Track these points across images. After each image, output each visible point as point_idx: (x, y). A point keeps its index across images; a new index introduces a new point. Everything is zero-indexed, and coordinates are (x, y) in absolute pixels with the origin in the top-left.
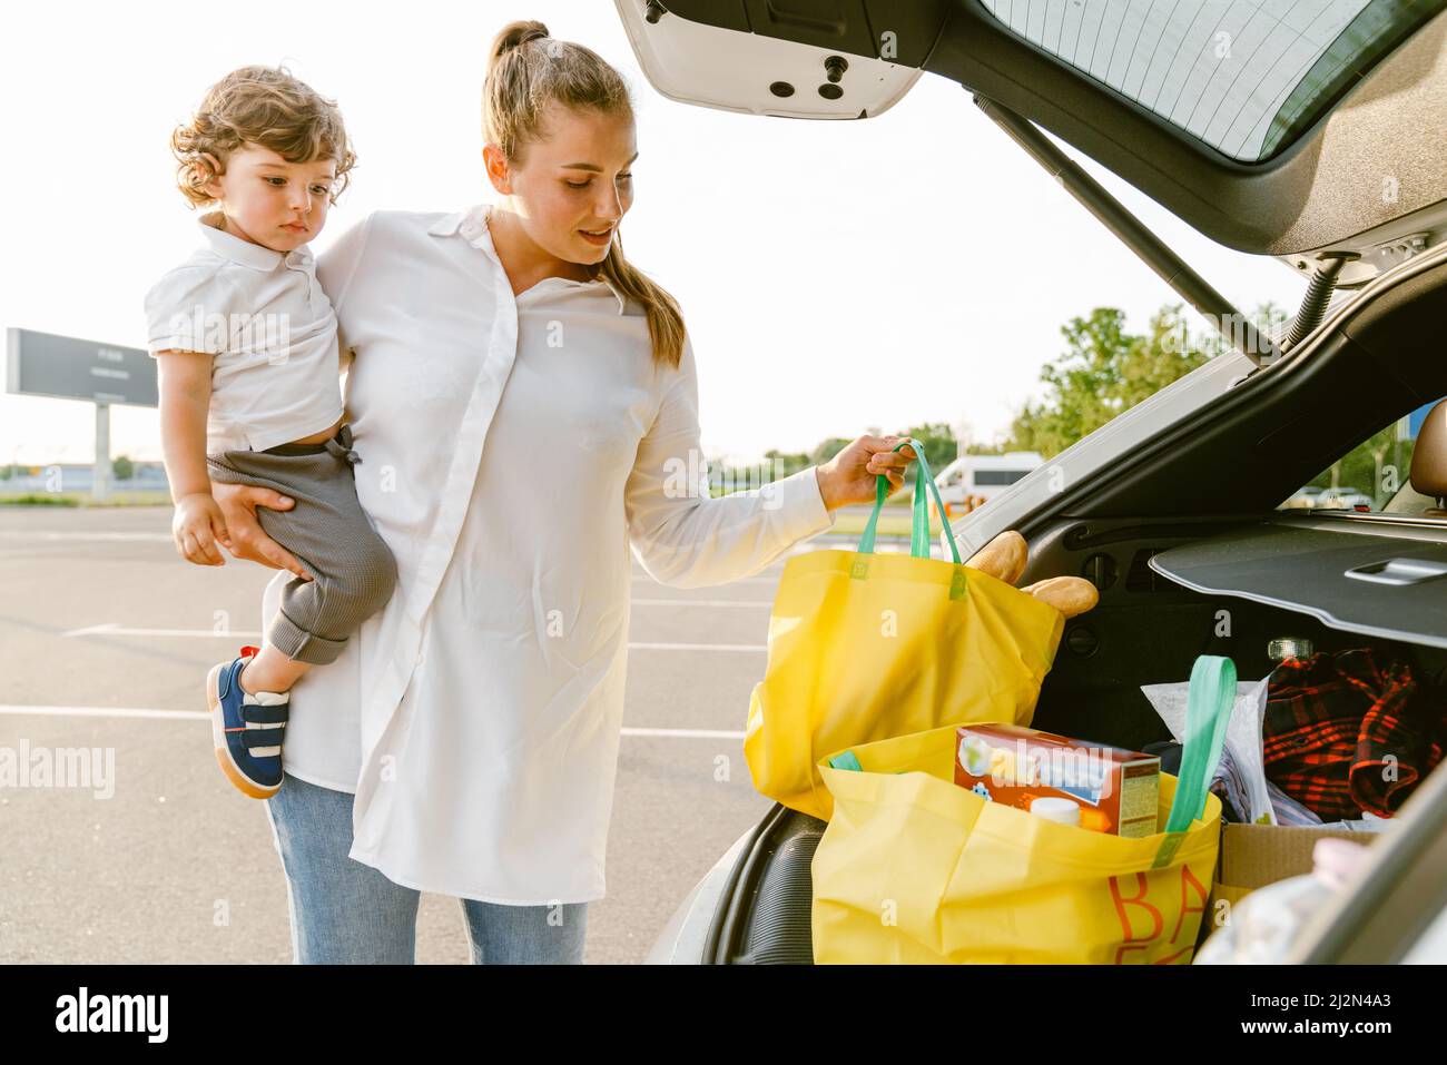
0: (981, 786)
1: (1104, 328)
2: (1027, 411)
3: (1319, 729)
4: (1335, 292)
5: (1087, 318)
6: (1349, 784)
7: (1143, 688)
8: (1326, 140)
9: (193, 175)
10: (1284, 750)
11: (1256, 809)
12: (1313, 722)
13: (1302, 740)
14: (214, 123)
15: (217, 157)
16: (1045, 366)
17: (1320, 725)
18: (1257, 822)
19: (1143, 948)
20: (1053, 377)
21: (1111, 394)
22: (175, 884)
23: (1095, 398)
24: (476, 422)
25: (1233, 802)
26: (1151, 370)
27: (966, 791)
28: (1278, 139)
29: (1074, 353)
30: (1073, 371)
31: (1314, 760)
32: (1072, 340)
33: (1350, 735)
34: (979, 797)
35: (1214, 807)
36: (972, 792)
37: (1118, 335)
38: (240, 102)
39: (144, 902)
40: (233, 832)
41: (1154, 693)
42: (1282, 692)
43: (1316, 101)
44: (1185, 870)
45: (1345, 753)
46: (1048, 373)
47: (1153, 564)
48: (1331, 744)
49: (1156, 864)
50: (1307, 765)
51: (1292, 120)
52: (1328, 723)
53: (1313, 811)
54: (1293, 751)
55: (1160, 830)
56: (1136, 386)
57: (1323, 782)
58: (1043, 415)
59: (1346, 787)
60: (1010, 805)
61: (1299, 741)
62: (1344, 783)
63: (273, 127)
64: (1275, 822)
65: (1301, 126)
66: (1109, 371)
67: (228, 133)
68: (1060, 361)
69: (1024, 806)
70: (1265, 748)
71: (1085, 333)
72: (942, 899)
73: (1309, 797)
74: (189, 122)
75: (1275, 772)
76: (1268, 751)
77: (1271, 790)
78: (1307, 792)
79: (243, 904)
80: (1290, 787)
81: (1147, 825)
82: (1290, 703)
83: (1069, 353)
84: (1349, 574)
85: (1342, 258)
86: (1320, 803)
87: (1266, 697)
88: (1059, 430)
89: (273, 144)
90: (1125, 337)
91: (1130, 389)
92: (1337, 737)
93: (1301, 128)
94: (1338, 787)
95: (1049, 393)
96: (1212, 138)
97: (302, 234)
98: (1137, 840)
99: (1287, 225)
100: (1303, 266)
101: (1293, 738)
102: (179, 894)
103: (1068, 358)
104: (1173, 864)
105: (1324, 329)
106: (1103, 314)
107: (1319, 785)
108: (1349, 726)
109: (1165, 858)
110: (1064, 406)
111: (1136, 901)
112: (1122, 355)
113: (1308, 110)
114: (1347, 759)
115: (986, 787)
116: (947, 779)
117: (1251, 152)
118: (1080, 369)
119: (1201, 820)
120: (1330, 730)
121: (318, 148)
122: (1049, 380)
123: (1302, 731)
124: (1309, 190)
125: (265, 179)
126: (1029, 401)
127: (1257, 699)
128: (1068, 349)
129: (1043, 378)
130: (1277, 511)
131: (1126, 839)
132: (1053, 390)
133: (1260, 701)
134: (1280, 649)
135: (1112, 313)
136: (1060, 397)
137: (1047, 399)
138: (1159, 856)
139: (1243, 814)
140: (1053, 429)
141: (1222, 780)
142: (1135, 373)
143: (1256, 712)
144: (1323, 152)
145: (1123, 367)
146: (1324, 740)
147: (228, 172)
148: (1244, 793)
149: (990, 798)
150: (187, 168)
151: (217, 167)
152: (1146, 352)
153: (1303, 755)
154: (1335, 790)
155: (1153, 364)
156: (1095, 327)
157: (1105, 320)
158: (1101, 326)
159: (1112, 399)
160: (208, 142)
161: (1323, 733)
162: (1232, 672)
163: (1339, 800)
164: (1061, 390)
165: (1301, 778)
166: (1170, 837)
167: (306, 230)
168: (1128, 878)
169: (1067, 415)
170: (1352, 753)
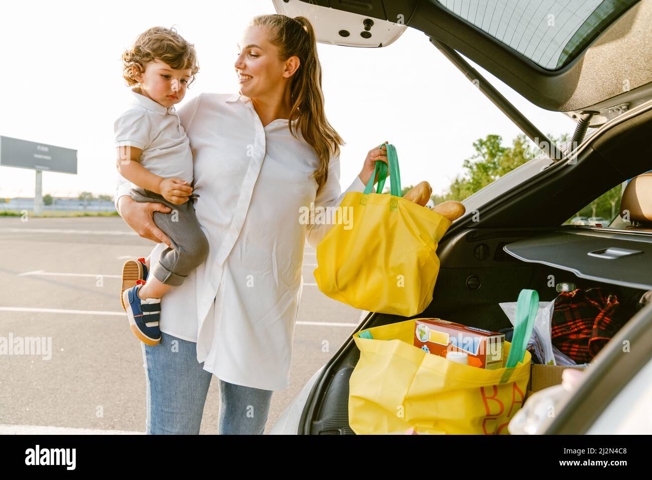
0: (425, 346)
1: (492, 144)
2: (457, 181)
3: (576, 323)
4: (589, 129)
5: (485, 139)
6: (588, 347)
7: (500, 304)
8: (585, 61)
9: (130, 72)
10: (560, 332)
11: (547, 358)
12: (574, 320)
13: (569, 328)
14: (142, 50)
15: (142, 65)
16: (466, 161)
17: (577, 321)
18: (548, 364)
19: (495, 419)
20: (469, 165)
21: (495, 173)
22: (67, 387)
23: (488, 175)
24: (249, 181)
25: (537, 355)
26: (513, 163)
27: (419, 349)
28: (564, 60)
29: (479, 155)
30: (478, 163)
31: (574, 337)
32: (478, 149)
33: (590, 325)
34: (424, 351)
35: (528, 356)
36: (422, 349)
37: (498, 147)
38: (154, 42)
39: (53, 396)
40: (94, 365)
41: (505, 306)
42: (560, 306)
43: (581, 43)
44: (515, 385)
45: (587, 334)
46: (467, 164)
47: (505, 249)
48: (582, 330)
49: (501, 382)
50: (571, 339)
51: (570, 52)
52: (581, 320)
53: (572, 359)
54: (564, 333)
55: (504, 366)
56: (506, 170)
57: (577, 346)
58: (464, 182)
59: (587, 349)
60: (438, 355)
61: (567, 328)
62: (586, 347)
63: (167, 53)
64: (555, 364)
65: (574, 54)
66: (494, 163)
67: (148, 55)
68: (472, 158)
69: (443, 355)
70: (552, 331)
71: (484, 146)
72: (406, 397)
73: (571, 353)
74: (131, 49)
75: (557, 342)
76: (554, 332)
77: (555, 350)
78: (570, 351)
79: (98, 397)
80: (563, 348)
81: (498, 364)
82: (564, 312)
83: (476, 155)
84: (589, 254)
85: (592, 113)
86: (576, 356)
87: (553, 308)
88: (471, 189)
89: (167, 60)
90: (502, 148)
91: (503, 172)
92: (584, 326)
93: (574, 55)
94: (584, 349)
95: (467, 173)
96: (535, 59)
97: (175, 100)
98: (494, 371)
99: (567, 99)
100: (575, 117)
101: (564, 327)
102: (69, 392)
103: (476, 157)
104: (509, 382)
105: (583, 145)
106: (492, 138)
107: (575, 348)
108: (589, 322)
109: (505, 379)
110: (473, 178)
111: (493, 398)
112: (500, 156)
113: (577, 47)
114: (588, 336)
115: (428, 347)
116: (410, 343)
117: (552, 65)
118: (481, 162)
119: (522, 362)
120: (581, 323)
121: (186, 64)
122: (467, 167)
123: (569, 324)
124: (577, 83)
125: (162, 75)
126: (458, 176)
127: (549, 310)
128: (476, 153)
129: (464, 166)
130: (562, 226)
131: (489, 370)
132: (469, 171)
133: (551, 311)
134: (561, 287)
135: (496, 137)
136: (472, 174)
137: (466, 175)
138: (502, 378)
139: (542, 361)
140: (469, 189)
141: (532, 345)
142: (506, 164)
143: (549, 315)
144: (583, 66)
145: (501, 161)
146: (579, 328)
147: (146, 72)
148: (542, 351)
149: (429, 352)
150: (128, 69)
151: (141, 69)
152: (511, 155)
153: (568, 335)
154: (582, 350)
155: (514, 160)
156: (488, 143)
157: (493, 140)
158: (491, 143)
159: (495, 176)
160: (138, 58)
161: (578, 324)
162: (537, 297)
163: (584, 354)
164: (472, 172)
165: (568, 345)
166: (507, 370)
167: (177, 98)
168: (489, 388)
169: (475, 182)
170: (590, 334)
